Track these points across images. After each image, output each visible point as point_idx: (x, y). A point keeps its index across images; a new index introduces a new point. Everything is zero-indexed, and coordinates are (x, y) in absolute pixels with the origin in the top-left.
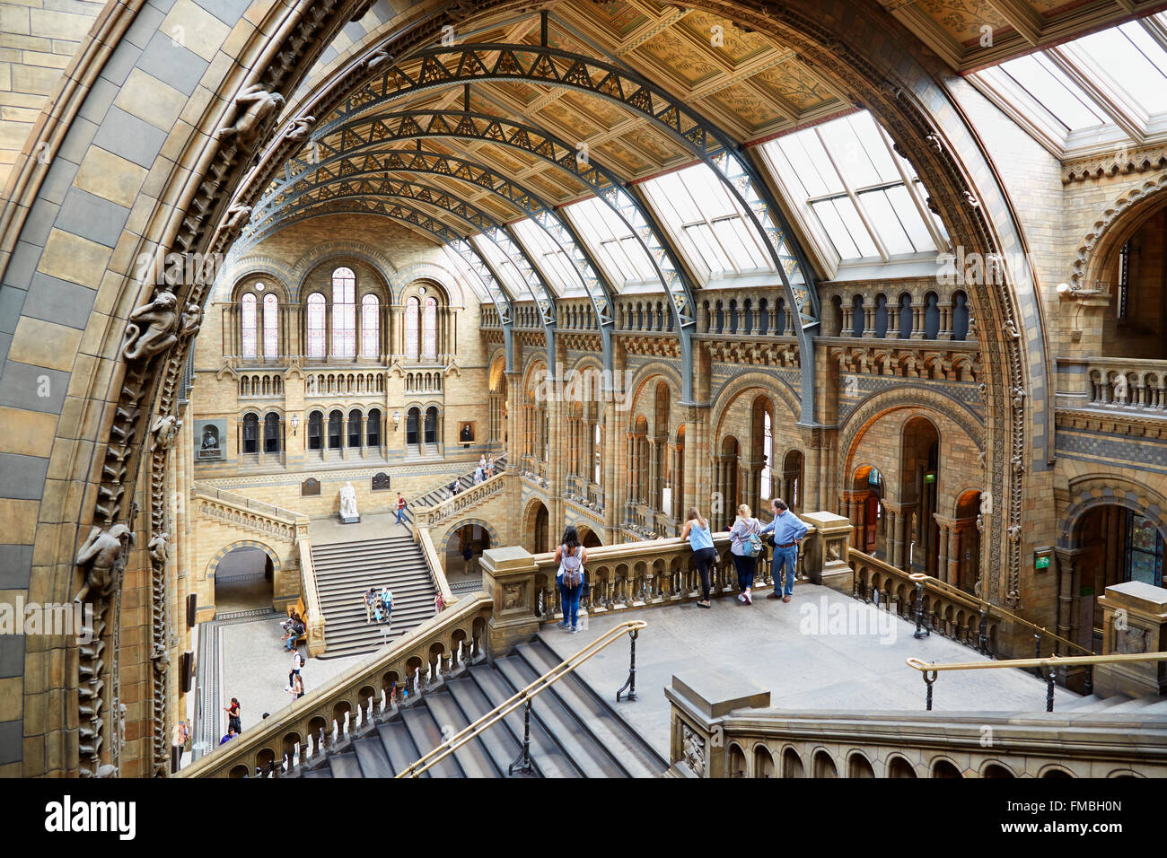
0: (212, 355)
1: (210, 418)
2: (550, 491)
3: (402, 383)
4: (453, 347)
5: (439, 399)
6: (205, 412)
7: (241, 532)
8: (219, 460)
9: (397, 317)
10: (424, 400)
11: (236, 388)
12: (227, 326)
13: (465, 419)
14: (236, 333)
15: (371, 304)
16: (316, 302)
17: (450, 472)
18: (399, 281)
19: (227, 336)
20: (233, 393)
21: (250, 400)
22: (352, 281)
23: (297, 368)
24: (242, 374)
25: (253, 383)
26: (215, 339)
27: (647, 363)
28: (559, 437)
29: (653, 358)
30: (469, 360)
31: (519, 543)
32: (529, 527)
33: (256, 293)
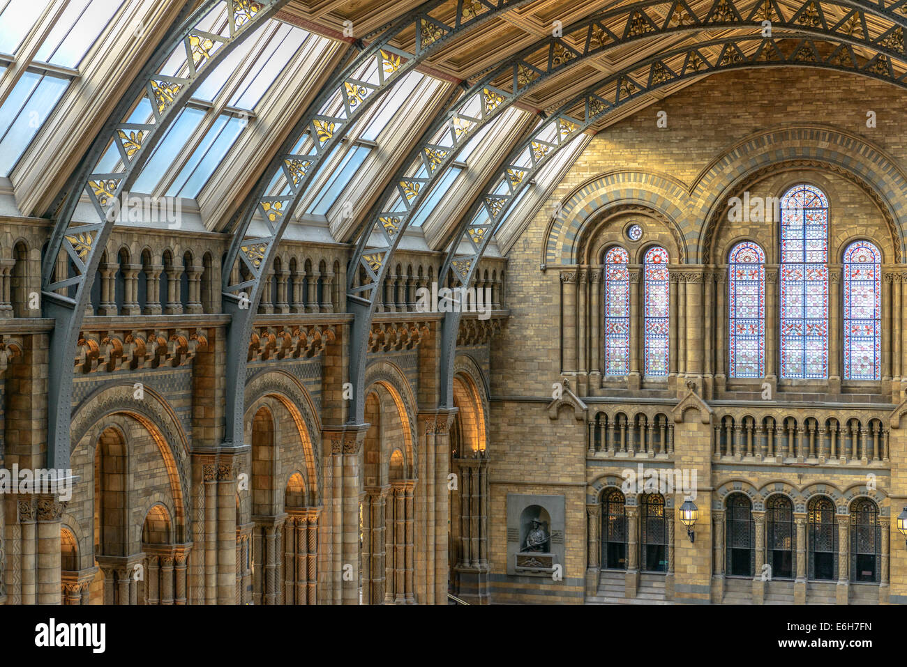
0: (543, 369)
1: (537, 491)
6: (528, 479)
12: (568, 312)
15: (865, 262)
19: (569, 332)
20: (580, 446)
21: (611, 462)
22: (823, 215)
23: (696, 399)
24: (596, 409)
25: (617, 427)
26: (547, 339)
33: (629, 246)
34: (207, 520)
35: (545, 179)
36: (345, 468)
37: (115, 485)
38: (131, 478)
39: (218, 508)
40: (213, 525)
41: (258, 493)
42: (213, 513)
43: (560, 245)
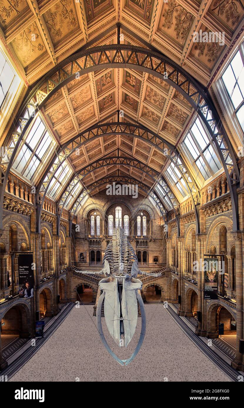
0: (82, 234)
2: (179, 276)
3: (135, 243)
4: (151, 232)
5: (147, 249)
6: (81, 249)
7: (83, 281)
10: (143, 249)
11: (88, 243)
12: (86, 225)
13: (155, 255)
14: (89, 227)
15: (126, 218)
16: (111, 217)
17: (150, 270)
18: (134, 211)
19: (86, 228)
20: (88, 245)
21: (92, 247)
22: (121, 211)
23: (104, 238)
24: (90, 240)
25: (93, 242)
26: (83, 229)
27: (215, 219)
28: (181, 258)
29: (218, 215)
30: (157, 237)
31: (171, 292)
32: (174, 288)
33: (94, 215)
35: (82, 204)
43: (85, 214)
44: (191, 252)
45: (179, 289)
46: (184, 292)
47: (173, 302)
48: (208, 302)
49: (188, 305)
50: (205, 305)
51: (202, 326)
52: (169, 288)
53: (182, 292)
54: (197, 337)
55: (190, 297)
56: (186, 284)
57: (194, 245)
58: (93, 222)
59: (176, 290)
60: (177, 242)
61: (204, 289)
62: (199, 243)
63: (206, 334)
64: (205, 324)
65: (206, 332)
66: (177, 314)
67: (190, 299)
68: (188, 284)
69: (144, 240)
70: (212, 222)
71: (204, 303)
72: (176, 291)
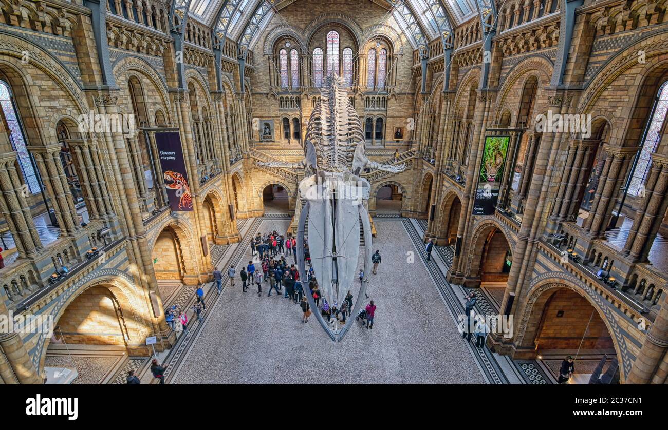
0: (265, 85)
1: (266, 119)
2: (435, 168)
3: (363, 103)
4: (394, 81)
5: (384, 113)
6: (264, 116)
8: (271, 141)
9: (362, 61)
10: (375, 113)
11: (278, 103)
12: (271, 68)
13: (398, 125)
15: (348, 54)
16: (318, 53)
17: (388, 155)
18: (364, 38)
19: (272, 74)
20: (277, 106)
21: (285, 110)
22: (338, 40)
24: (280, 96)
25: (286, 101)
26: (266, 76)
27: (520, 62)
28: (445, 133)
29: (527, 54)
30: (403, 89)
31: (418, 197)
32: (425, 189)
33: (286, 49)
34: (178, 116)
35: (262, 26)
36: (219, 105)
37: (140, 99)
38: (146, 97)
39: (182, 112)
40: (181, 117)
41: (193, 112)
42: (180, 113)
43: (268, 48)
44: (464, 120)
45: (432, 193)
46: (440, 199)
47: (419, 216)
48: (477, 220)
49: (443, 223)
50: (470, 224)
51: (459, 264)
52: (416, 191)
53: (436, 198)
54: (446, 283)
55: (449, 207)
56: (446, 183)
57: (472, 107)
58: (284, 63)
59: (426, 194)
60: (440, 100)
61: (475, 194)
62: (481, 105)
63: (462, 279)
64: (464, 261)
65: (463, 276)
66: (422, 240)
67: (448, 212)
68: (450, 183)
69: (380, 96)
70: (514, 67)
71: (469, 222)
72: (427, 196)
